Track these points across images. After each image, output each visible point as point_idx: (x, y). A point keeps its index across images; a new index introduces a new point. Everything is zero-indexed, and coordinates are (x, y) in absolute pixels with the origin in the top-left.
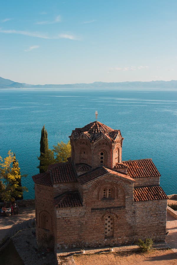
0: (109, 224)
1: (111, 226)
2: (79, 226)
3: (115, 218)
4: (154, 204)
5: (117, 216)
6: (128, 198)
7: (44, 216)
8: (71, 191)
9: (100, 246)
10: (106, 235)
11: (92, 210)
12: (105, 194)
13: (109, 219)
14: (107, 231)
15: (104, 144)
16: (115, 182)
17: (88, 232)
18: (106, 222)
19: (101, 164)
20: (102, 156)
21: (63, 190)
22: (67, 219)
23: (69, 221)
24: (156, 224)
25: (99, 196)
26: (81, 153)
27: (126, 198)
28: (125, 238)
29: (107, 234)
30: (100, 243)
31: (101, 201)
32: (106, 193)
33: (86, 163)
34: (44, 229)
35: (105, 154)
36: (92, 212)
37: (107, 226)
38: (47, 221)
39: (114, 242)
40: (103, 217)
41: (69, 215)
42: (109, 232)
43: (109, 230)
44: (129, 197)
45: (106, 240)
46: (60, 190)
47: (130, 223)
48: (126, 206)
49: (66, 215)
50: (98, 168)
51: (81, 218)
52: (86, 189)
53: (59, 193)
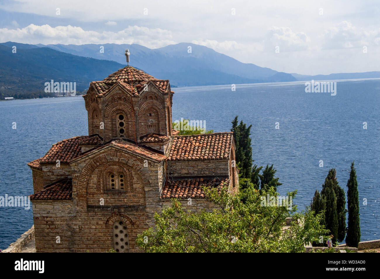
0: (122, 236)
1: (126, 239)
2: (70, 233)
3: (129, 226)
4: (199, 205)
5: (131, 221)
6: (149, 191)
11: (88, 208)
12: (114, 183)
13: (120, 227)
14: (119, 247)
16: (124, 162)
17: (85, 246)
19: (121, 134)
20: (122, 121)
21: (58, 176)
22: (48, 219)
23: (52, 223)
25: (99, 185)
27: (146, 192)
31: (104, 193)
32: (116, 182)
33: (99, 133)
36: (88, 211)
37: (118, 240)
40: (108, 221)
41: (52, 213)
42: (123, 250)
43: (122, 247)
44: (151, 188)
48: (147, 206)
49: (48, 213)
51: (71, 220)
52: (76, 171)
53: (51, 181)
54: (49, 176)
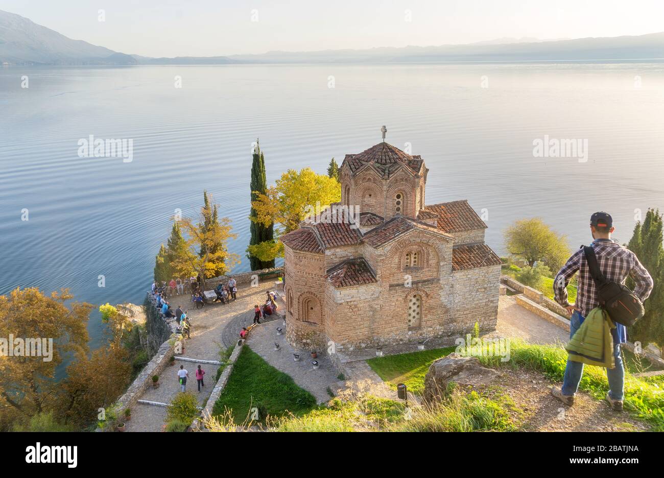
0: (414, 307)
1: (418, 310)
2: (371, 313)
3: (424, 298)
4: (481, 272)
5: (427, 294)
6: (444, 265)
7: (307, 301)
8: (352, 259)
9: (401, 343)
10: (410, 325)
11: (390, 287)
12: (408, 260)
13: (414, 300)
14: (411, 318)
15: (402, 179)
16: (425, 242)
17: (384, 322)
18: (411, 304)
19: (397, 212)
20: (400, 200)
21: (341, 258)
22: (352, 303)
23: (356, 306)
24: (484, 304)
25: (400, 265)
26: (363, 196)
28: (438, 327)
29: (411, 323)
30: (401, 337)
31: (404, 272)
32: (410, 260)
33: (373, 212)
34: (306, 322)
35: (403, 197)
36: (390, 290)
37: (411, 311)
38: (312, 308)
39: (421, 335)
40: (406, 297)
41: (356, 297)
42: (414, 319)
43: (414, 317)
44: (446, 263)
45: (410, 333)
46: (336, 257)
47: (446, 304)
48: (441, 279)
49: (351, 298)
50: (393, 220)
51: (373, 300)
52: (382, 255)
53: (333, 263)
54: (332, 259)
